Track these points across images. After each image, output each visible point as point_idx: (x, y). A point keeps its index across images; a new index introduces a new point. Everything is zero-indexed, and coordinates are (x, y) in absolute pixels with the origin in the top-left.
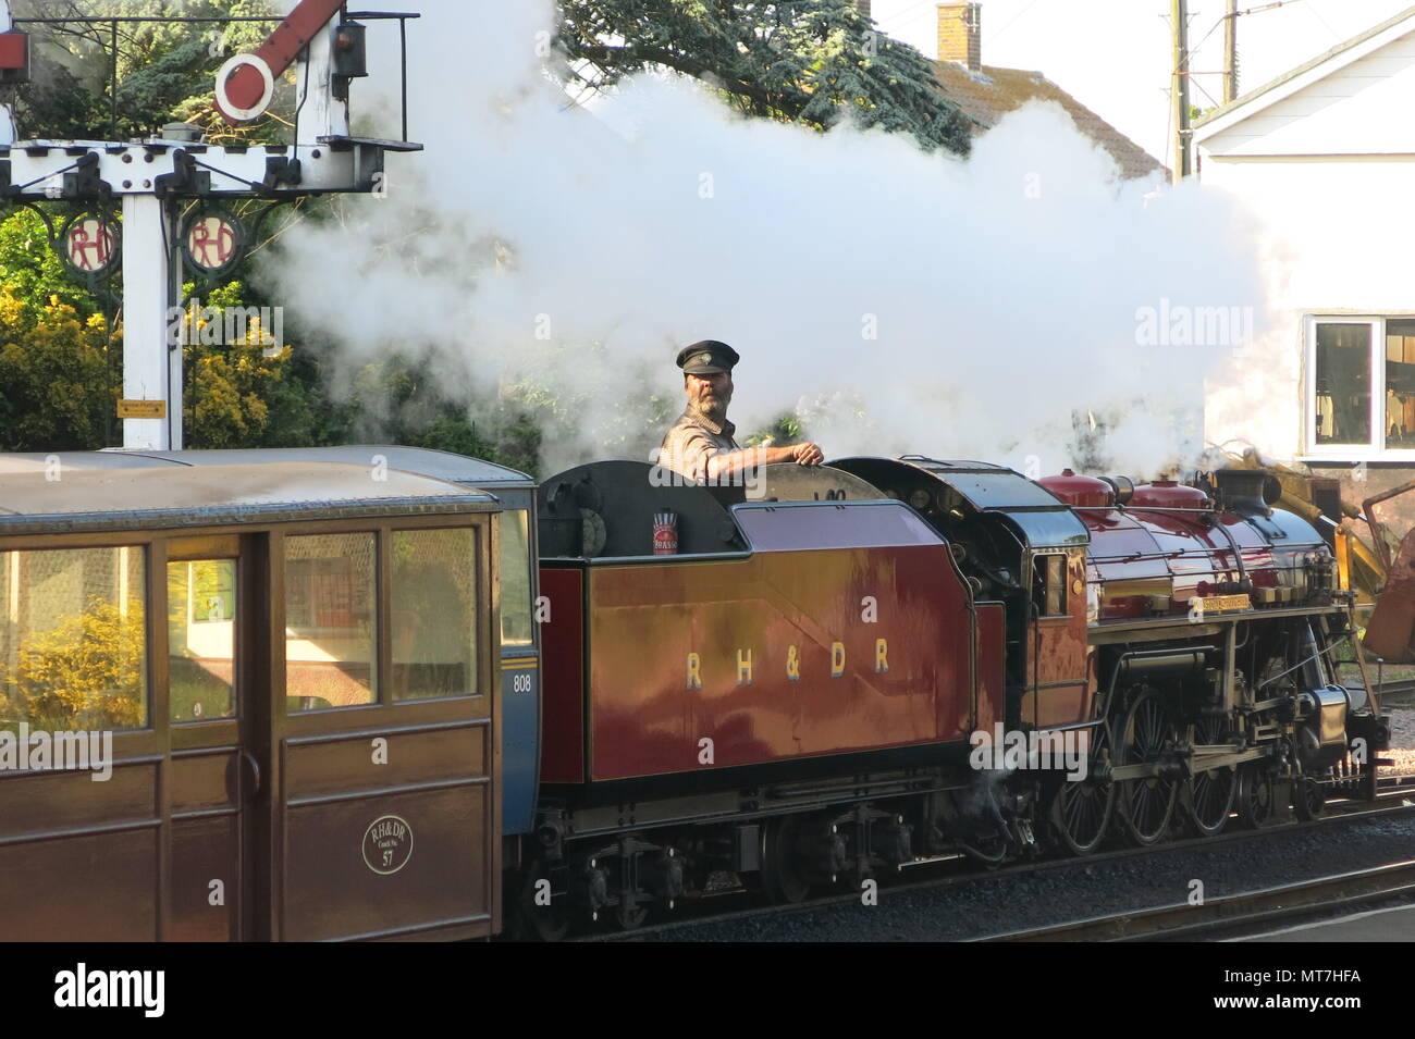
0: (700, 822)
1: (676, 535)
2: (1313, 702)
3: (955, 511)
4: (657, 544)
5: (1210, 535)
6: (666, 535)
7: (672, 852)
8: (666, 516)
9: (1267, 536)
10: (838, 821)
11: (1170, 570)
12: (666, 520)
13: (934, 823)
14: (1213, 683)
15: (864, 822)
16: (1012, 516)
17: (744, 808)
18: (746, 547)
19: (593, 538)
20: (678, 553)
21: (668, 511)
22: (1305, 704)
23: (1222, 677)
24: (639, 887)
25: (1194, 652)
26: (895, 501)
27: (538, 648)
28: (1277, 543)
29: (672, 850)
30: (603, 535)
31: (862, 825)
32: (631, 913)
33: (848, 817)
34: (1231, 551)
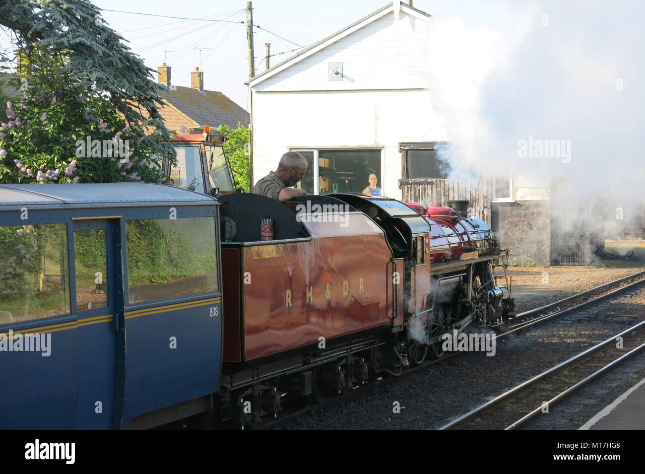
0: (288, 373)
1: (272, 229)
2: (493, 294)
3: (378, 218)
4: (263, 234)
5: (456, 227)
6: (268, 229)
7: (275, 389)
8: (268, 220)
9: (474, 227)
10: (340, 364)
11: (448, 242)
12: (268, 222)
13: (375, 360)
14: (464, 289)
15: (350, 363)
16: (404, 219)
17: (305, 363)
18: (309, 235)
19: (229, 231)
20: (274, 239)
21: (268, 217)
22: (491, 295)
23: (467, 286)
24: (262, 409)
25: (460, 277)
26: (361, 212)
27: (221, 292)
28: (478, 229)
29: (275, 388)
30: (235, 229)
31: (349, 365)
32: (258, 423)
33: (343, 362)
34: (465, 233)
